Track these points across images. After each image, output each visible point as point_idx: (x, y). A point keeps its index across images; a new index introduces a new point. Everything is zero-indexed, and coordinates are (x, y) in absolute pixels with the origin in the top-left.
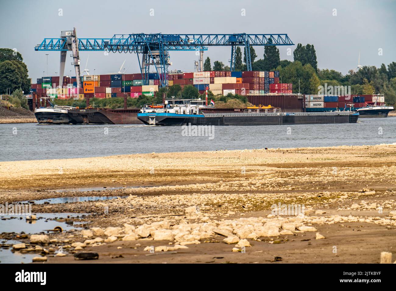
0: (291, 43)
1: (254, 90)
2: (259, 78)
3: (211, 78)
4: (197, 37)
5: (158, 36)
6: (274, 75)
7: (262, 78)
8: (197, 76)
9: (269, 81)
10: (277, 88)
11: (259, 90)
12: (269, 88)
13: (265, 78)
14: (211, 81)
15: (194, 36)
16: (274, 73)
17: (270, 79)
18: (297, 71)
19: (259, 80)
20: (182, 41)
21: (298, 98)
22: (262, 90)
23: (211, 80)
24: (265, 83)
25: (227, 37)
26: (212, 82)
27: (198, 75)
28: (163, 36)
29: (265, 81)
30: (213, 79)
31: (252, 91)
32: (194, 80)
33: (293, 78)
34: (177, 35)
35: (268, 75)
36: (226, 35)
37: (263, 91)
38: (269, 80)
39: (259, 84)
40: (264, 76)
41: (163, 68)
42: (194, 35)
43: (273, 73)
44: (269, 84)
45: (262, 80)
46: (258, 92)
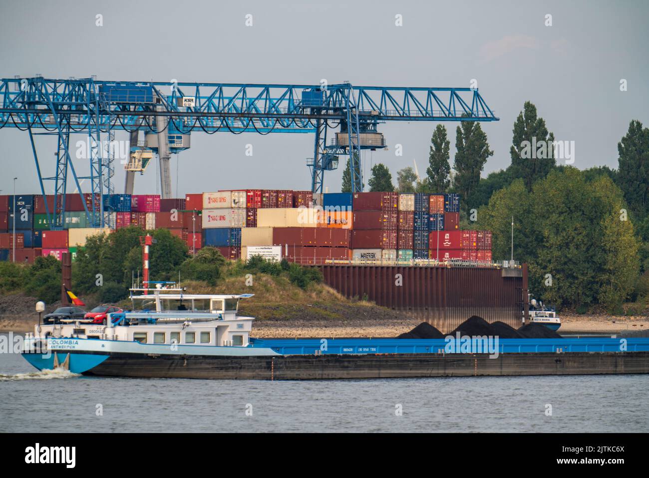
0: (489, 115)
1: (383, 249)
2: (398, 212)
3: (248, 209)
4: (206, 92)
5: (88, 85)
6: (445, 205)
7: (407, 213)
8: (213, 205)
9: (429, 224)
10: (447, 244)
11: (397, 249)
12: (428, 244)
13: (415, 213)
14: (247, 220)
15: (198, 90)
16: (445, 200)
17: (430, 216)
18: (567, 195)
19: (398, 218)
20: (158, 100)
21: (504, 274)
22: (406, 248)
23: (248, 216)
24: (415, 230)
25: (298, 94)
26: (252, 223)
27: (215, 201)
28: (104, 86)
29: (415, 222)
30: (255, 215)
31: (377, 252)
32: (205, 214)
33: (554, 217)
34: (146, 83)
35: (425, 204)
36: (294, 86)
37: (411, 252)
38: (428, 219)
39: (398, 230)
40: (413, 209)
41: (97, 181)
42: (197, 85)
43: (442, 200)
44: (429, 231)
45: (405, 219)
46: (392, 254)
